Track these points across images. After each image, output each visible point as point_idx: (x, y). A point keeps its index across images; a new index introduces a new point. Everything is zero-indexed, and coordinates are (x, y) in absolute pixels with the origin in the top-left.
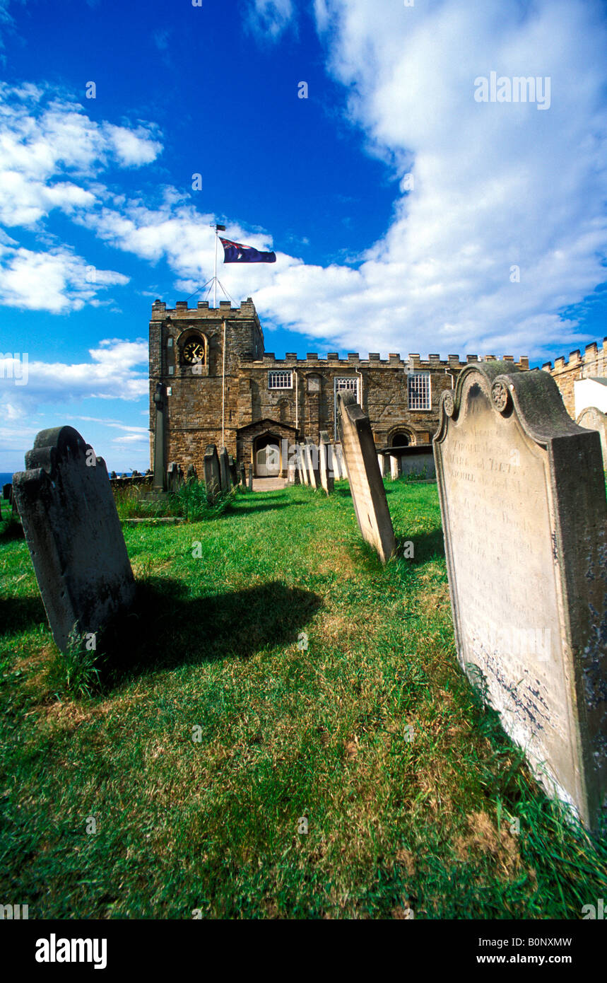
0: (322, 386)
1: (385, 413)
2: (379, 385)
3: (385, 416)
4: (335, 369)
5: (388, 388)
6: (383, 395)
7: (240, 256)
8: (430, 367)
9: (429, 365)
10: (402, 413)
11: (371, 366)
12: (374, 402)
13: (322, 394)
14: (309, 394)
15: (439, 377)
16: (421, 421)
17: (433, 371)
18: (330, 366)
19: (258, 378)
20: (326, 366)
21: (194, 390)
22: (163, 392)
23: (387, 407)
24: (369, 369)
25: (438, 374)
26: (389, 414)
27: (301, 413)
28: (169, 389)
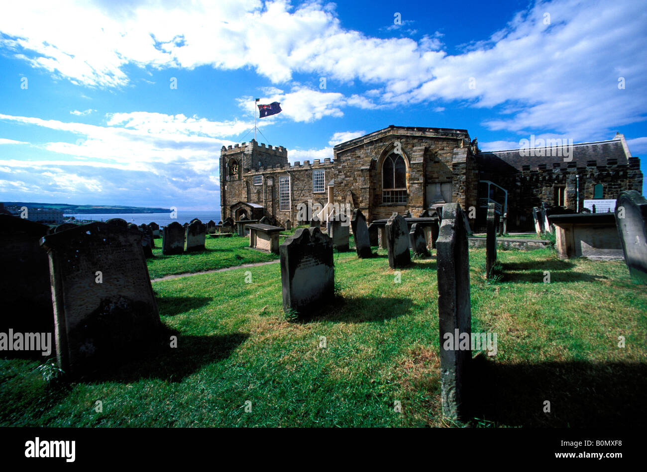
0: (274, 182)
1: (302, 195)
2: (298, 179)
3: (302, 197)
4: (279, 173)
5: (303, 181)
6: (301, 185)
7: (266, 113)
8: (324, 167)
9: (324, 165)
10: (310, 195)
11: (295, 169)
12: (296, 189)
13: (273, 186)
14: (269, 187)
15: (329, 172)
16: (319, 199)
17: (326, 168)
18: (277, 171)
19: (250, 180)
20: (275, 172)
21: (233, 187)
22: (224, 188)
23: (303, 192)
24: (294, 171)
25: (329, 170)
26: (304, 195)
27: (266, 197)
28: (226, 187)
